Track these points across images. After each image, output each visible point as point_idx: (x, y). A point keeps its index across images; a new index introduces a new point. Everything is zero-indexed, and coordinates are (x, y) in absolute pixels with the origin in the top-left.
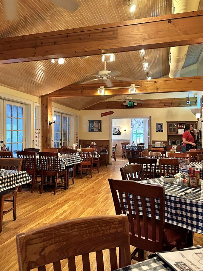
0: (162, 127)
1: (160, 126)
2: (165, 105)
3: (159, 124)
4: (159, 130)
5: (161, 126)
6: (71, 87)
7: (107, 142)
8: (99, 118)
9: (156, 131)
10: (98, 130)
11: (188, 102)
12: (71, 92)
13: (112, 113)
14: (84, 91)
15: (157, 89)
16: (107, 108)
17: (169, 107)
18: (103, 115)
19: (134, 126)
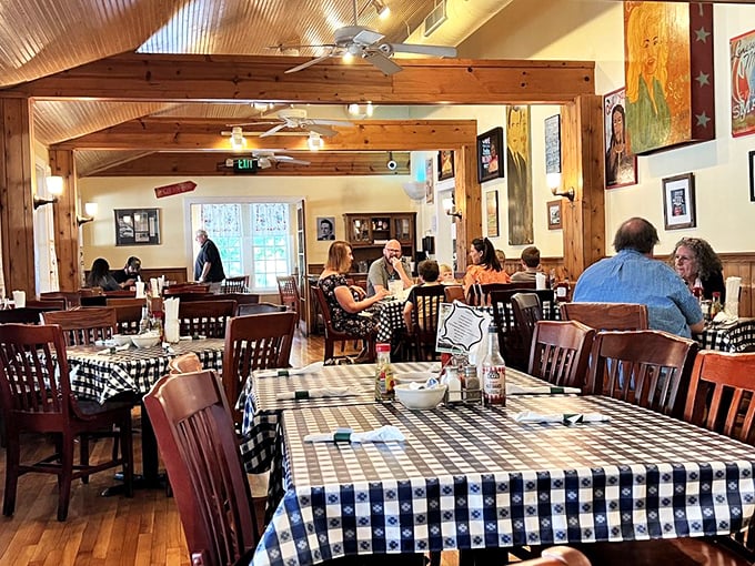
0: (331, 227)
1: (327, 225)
2: (337, 170)
3: (325, 221)
4: (326, 237)
5: (331, 225)
6: (143, 124)
7: (180, 275)
8: (153, 202)
9: (319, 239)
10: (147, 240)
11: (392, 165)
12: (144, 136)
13: (192, 186)
14: (182, 135)
15: (366, 142)
16: (175, 172)
17: (348, 174)
18: (163, 192)
19: (211, 224)
